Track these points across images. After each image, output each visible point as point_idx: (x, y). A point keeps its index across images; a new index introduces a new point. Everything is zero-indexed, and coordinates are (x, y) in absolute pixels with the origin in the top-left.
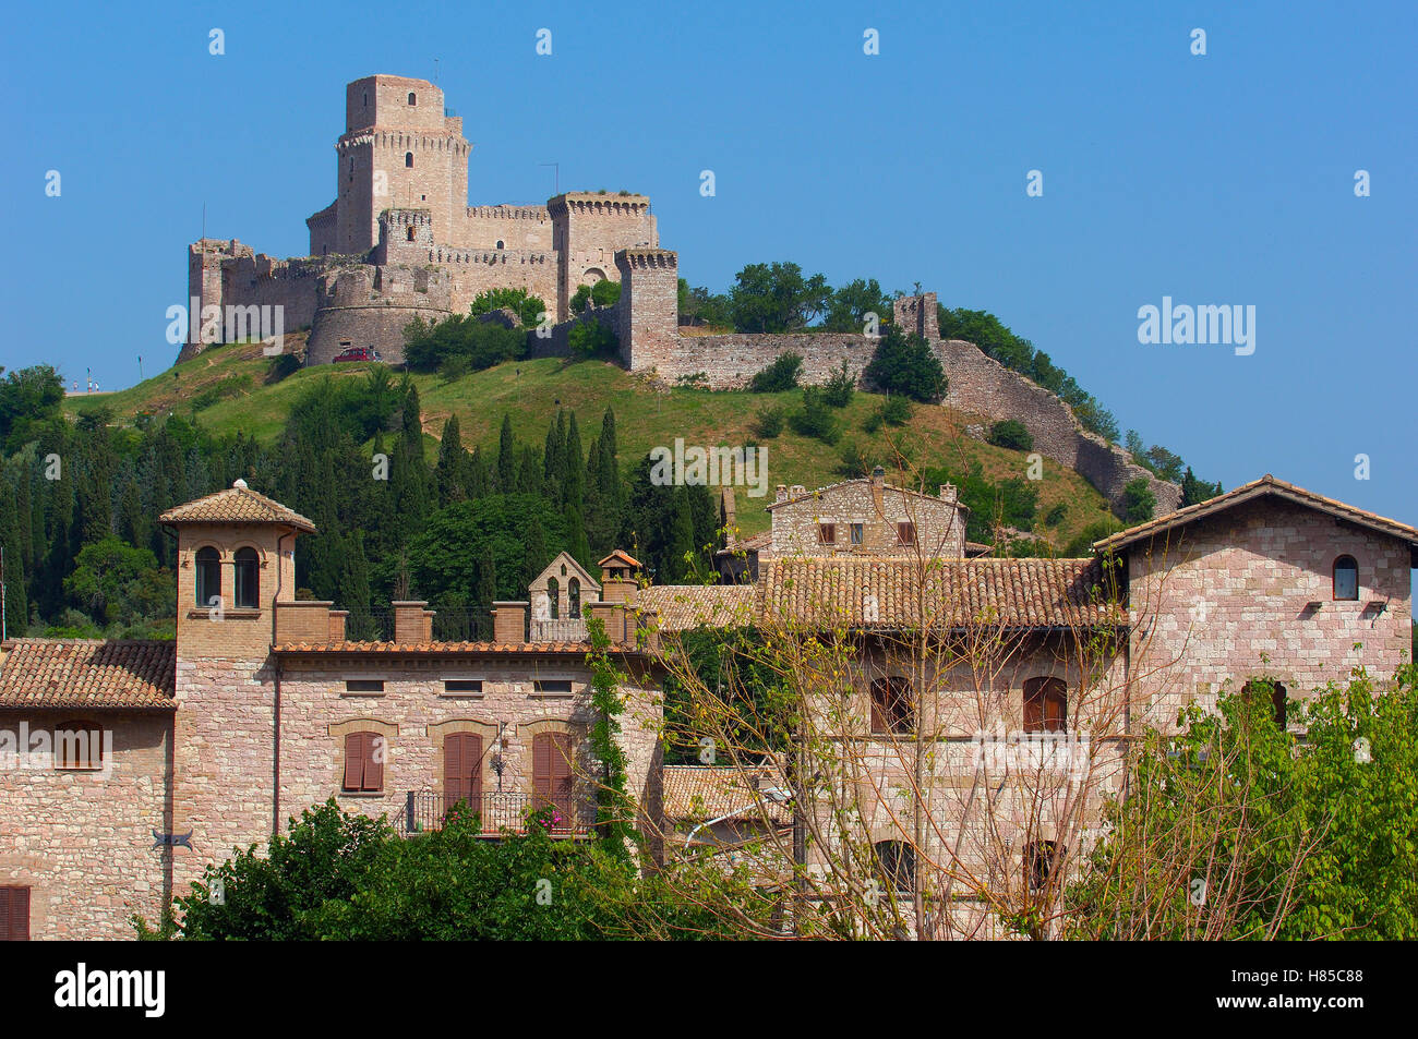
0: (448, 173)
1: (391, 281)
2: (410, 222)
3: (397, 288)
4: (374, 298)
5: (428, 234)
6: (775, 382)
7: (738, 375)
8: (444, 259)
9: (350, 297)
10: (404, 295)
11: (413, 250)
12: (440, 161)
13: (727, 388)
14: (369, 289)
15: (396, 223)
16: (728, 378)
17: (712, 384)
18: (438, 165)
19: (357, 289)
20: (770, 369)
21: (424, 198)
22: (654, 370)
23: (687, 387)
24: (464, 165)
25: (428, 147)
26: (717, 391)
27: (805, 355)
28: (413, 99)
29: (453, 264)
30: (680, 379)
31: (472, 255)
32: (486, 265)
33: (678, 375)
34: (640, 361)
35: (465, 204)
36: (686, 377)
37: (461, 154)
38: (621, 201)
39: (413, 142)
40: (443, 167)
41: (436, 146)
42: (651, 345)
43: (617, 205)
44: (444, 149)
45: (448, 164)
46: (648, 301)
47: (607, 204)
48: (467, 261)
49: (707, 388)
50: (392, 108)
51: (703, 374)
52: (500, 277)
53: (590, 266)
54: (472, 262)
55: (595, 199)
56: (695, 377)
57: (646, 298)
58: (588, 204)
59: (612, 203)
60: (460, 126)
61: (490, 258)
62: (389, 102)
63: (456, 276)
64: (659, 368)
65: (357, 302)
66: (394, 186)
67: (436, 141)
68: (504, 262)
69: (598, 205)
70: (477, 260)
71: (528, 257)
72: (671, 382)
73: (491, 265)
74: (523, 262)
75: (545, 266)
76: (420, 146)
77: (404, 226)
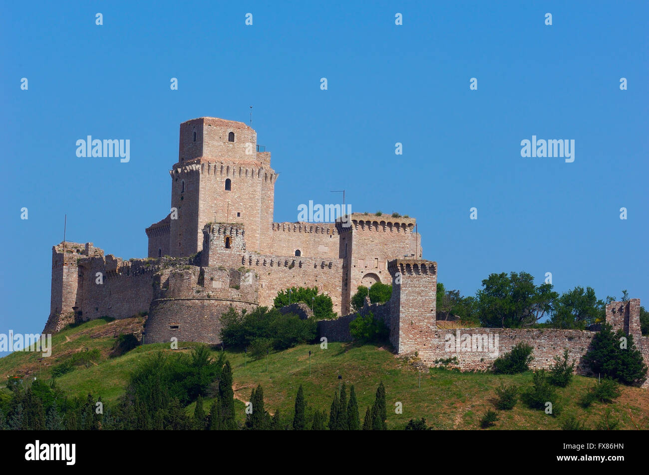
0: (258, 195)
1: (212, 279)
2: (228, 233)
3: (216, 284)
4: (198, 292)
5: (241, 244)
6: (511, 366)
7: (482, 360)
8: (254, 263)
9: (179, 291)
10: (223, 290)
11: (230, 256)
12: (252, 186)
13: (473, 370)
14: (194, 285)
15: (216, 234)
16: (474, 362)
17: (461, 367)
18: (251, 189)
19: (185, 284)
20: (507, 355)
21: (239, 214)
22: (416, 354)
23: (441, 368)
24: (270, 190)
25: (243, 175)
26: (466, 373)
27: (536, 346)
28: (232, 136)
29: (261, 267)
30: (437, 362)
31: (276, 261)
32: (287, 269)
33: (435, 359)
34: (405, 346)
35: (271, 220)
36: (441, 360)
37: (269, 181)
38: (393, 221)
39: (231, 170)
40: (255, 191)
41: (250, 174)
42: (414, 335)
43: (390, 224)
44: (256, 177)
45: (259, 188)
46: (413, 300)
47: (383, 223)
48: (271, 265)
49: (458, 370)
50: (216, 143)
51: (455, 359)
52: (297, 279)
53: (368, 272)
54: (275, 265)
55: (373, 219)
56: (449, 361)
57: (411, 298)
58: (368, 223)
59: (386, 222)
60: (268, 159)
61: (290, 263)
62: (213, 139)
63: (263, 277)
64: (420, 353)
65: (184, 294)
66: (216, 204)
67: (250, 170)
68: (300, 266)
69: (375, 223)
70: (279, 265)
71: (319, 263)
72: (430, 364)
73: (290, 268)
74: (315, 267)
75: (332, 271)
76: (237, 174)
77: (222, 236)
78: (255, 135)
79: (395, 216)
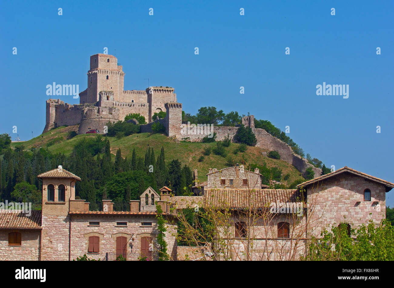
0: (118, 81)
1: (102, 111)
2: (108, 95)
3: (104, 113)
4: (98, 116)
5: (112, 98)
6: (209, 140)
7: (199, 138)
8: (117, 105)
9: (91, 115)
10: (106, 115)
11: (109, 103)
13: (196, 141)
14: (97, 114)
15: (104, 95)
16: (196, 139)
17: (191, 140)
18: (116, 79)
19: (93, 113)
20: (207, 136)
21: (111, 88)
22: (175, 136)
23: (184, 141)
24: (123, 79)
25: (113, 74)
26: (193, 142)
27: (217, 132)
28: (108, 60)
29: (120, 106)
30: (182, 139)
31: (125, 104)
32: (129, 107)
33: (182, 138)
34: (171, 134)
35: (123, 90)
36: (184, 138)
37: (122, 76)
38: (166, 89)
39: (108, 72)
40: (117, 80)
41: (115, 74)
42: (174, 129)
43: (165, 90)
44: (117, 74)
45: (118, 79)
46: (174, 117)
47: (163, 90)
48: (123, 106)
49: (190, 141)
50: (103, 63)
51: (189, 138)
52: (132, 110)
53: (158, 107)
54: (125, 106)
55: (159, 88)
56: (187, 138)
57: (173, 116)
58: (157, 90)
59: (164, 90)
60: (122, 68)
61: (130, 105)
62: (102, 61)
63: (121, 110)
64: (177, 136)
65: (93, 117)
66: (103, 84)
67: (115, 72)
68: (134, 106)
69: (160, 90)
70: (126, 106)
71: (140, 105)
72: (180, 140)
73: (130, 107)
74: (139, 106)
75: (145, 107)
76: (111, 74)
77: (106, 96)
78: (117, 60)
79: (167, 87)
